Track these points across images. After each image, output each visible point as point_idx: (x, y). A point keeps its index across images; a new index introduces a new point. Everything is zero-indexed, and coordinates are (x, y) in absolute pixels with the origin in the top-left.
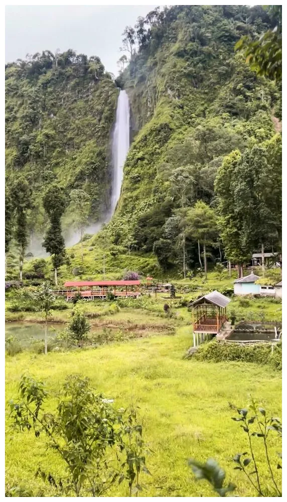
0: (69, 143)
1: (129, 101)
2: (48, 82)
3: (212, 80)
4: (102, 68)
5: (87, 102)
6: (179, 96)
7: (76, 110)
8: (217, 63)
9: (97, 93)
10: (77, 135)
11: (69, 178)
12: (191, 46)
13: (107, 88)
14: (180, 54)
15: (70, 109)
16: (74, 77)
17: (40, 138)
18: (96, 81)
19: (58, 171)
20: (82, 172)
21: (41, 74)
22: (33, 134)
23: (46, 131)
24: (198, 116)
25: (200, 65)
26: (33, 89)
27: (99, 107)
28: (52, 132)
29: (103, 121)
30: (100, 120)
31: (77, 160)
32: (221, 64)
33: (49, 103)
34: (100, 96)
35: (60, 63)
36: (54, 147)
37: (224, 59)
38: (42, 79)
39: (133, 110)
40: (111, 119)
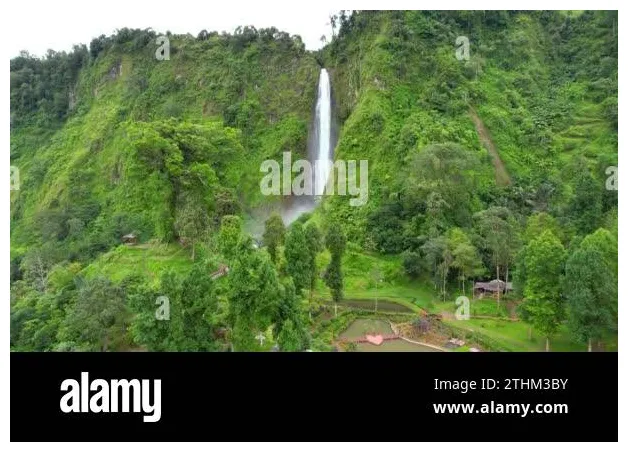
0: (273, 114)
1: (330, 79)
2: (253, 55)
3: (414, 74)
4: (303, 46)
5: (289, 76)
6: (385, 86)
7: (279, 84)
8: (418, 58)
9: (299, 70)
10: (280, 106)
11: (274, 148)
12: (396, 41)
13: (308, 66)
14: (385, 46)
15: (273, 82)
16: (278, 52)
17: (246, 108)
18: (298, 57)
19: (262, 139)
20: (287, 143)
21: (245, 47)
22: (239, 104)
23: (252, 102)
24: (404, 107)
25: (404, 59)
26: (239, 61)
27: (302, 83)
28: (257, 103)
29: (305, 96)
30: (302, 95)
31: (281, 131)
32: (422, 59)
33: (254, 76)
34: (302, 73)
35: (264, 39)
36: (259, 116)
37: (425, 55)
38: (247, 52)
39: (335, 89)
40: (314, 95)
